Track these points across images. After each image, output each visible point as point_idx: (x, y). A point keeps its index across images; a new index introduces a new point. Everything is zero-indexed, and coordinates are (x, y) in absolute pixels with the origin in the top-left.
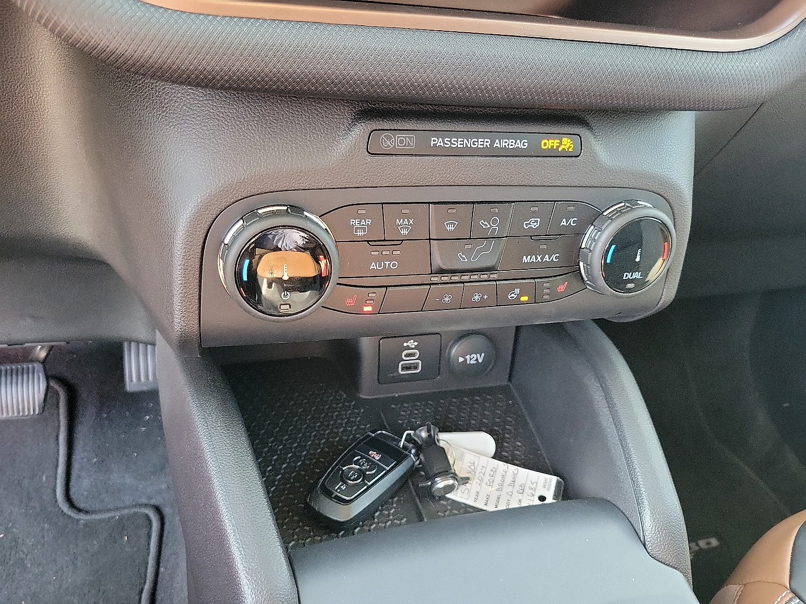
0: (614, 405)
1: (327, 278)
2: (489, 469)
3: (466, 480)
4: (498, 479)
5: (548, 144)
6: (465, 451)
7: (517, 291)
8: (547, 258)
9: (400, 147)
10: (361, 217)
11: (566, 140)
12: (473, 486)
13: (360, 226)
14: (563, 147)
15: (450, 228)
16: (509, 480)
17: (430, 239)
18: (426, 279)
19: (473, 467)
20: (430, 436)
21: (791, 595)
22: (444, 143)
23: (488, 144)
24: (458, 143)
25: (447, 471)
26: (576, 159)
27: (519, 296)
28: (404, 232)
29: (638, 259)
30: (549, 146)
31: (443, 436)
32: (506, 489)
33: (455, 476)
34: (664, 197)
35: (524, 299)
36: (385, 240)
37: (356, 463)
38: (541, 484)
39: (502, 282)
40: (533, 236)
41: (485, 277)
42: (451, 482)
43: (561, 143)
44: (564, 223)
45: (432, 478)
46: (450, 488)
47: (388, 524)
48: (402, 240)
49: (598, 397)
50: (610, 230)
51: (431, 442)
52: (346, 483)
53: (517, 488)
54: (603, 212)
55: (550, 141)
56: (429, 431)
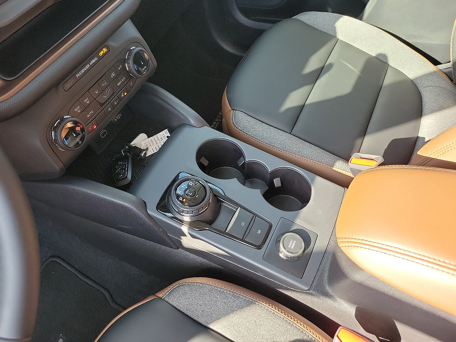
0: (165, 100)
1: (83, 128)
2: (150, 141)
3: (147, 149)
4: (154, 142)
5: (101, 54)
6: (140, 142)
7: (123, 94)
8: (123, 80)
9: (71, 84)
10: (76, 107)
11: (104, 49)
12: (150, 149)
13: (78, 110)
14: (105, 51)
15: (97, 92)
16: (157, 140)
17: (95, 99)
18: (101, 109)
19: (146, 145)
20: (129, 146)
21: (233, 111)
22: (80, 74)
23: (89, 66)
24: (83, 71)
25: (141, 151)
26: (110, 51)
27: (124, 94)
28: (88, 102)
29: (142, 64)
30: (102, 54)
31: (132, 144)
32: (158, 142)
33: (144, 150)
34: (135, 42)
35: (126, 94)
36: (86, 108)
37: (118, 168)
38: (165, 134)
39: (118, 94)
40: (115, 78)
41: (113, 97)
42: (144, 152)
43: (104, 51)
44: (119, 69)
45: (139, 155)
46: (145, 154)
47: (139, 174)
48: (89, 105)
49: (160, 101)
50: (131, 62)
51: (131, 147)
52: (121, 174)
53: (160, 140)
54: (125, 58)
55: (101, 52)
56: (127, 145)
